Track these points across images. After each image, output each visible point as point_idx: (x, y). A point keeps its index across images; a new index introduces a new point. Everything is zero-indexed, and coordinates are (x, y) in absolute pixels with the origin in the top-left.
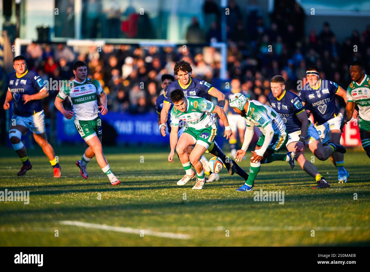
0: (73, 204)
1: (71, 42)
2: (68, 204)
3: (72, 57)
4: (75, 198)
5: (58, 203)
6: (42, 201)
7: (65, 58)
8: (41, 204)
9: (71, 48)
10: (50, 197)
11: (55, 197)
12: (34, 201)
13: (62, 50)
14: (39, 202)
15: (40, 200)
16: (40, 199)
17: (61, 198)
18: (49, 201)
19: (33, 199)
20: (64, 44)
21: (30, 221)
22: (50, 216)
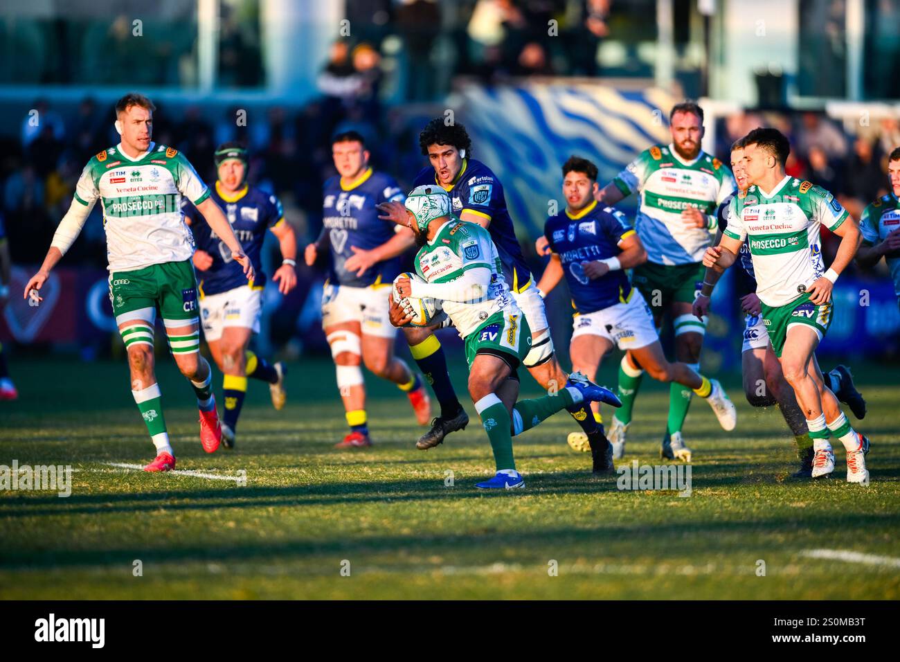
0: (837, 507)
1: (836, 109)
2: (825, 507)
3: (839, 144)
4: (844, 492)
5: (802, 504)
6: (760, 501)
7: (821, 148)
8: (758, 508)
9: (838, 124)
10: (781, 490)
11: (794, 489)
12: (742, 500)
13: (815, 128)
14: (753, 503)
15: (758, 499)
16: (758, 495)
17: (809, 492)
18: (779, 501)
19: (739, 494)
20: (821, 114)
21: (730, 549)
22: (780, 538)
